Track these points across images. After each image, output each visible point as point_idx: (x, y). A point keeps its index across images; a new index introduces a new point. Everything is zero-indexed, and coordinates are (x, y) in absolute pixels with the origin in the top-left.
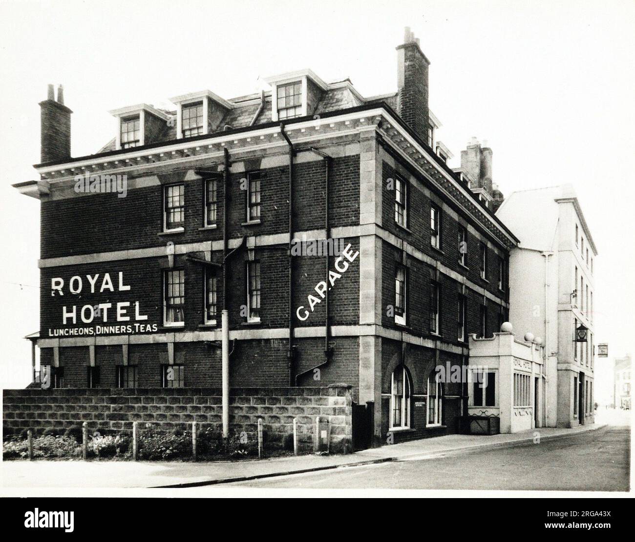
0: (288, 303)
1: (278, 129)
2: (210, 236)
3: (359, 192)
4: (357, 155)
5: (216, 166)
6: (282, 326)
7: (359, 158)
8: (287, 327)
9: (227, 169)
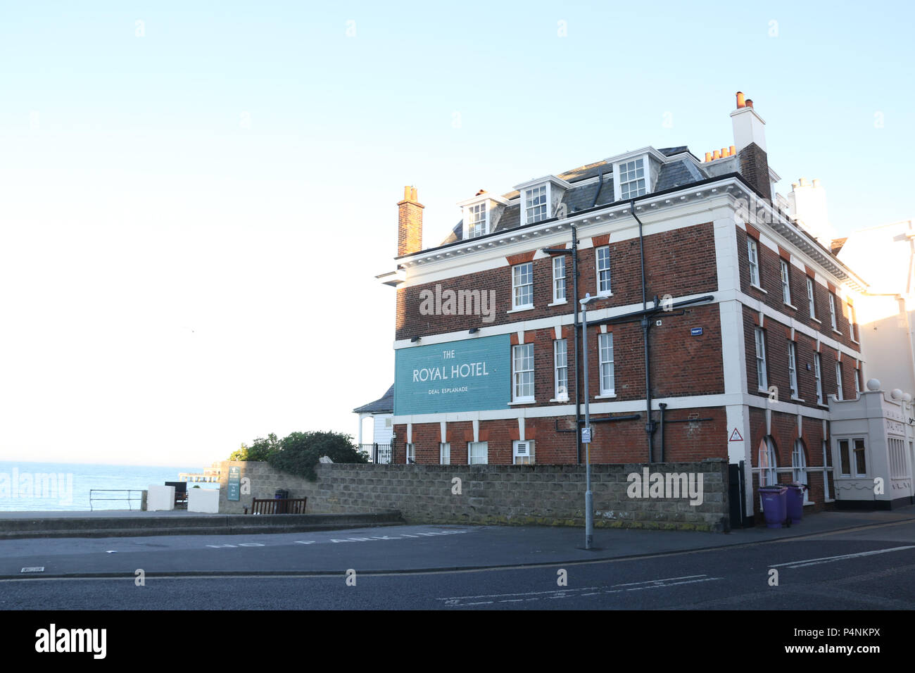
0: (645, 374)
1: (628, 206)
2: (559, 311)
3: (715, 258)
4: (710, 223)
5: (565, 245)
6: (637, 398)
7: (713, 225)
8: (645, 398)
9: (575, 247)
